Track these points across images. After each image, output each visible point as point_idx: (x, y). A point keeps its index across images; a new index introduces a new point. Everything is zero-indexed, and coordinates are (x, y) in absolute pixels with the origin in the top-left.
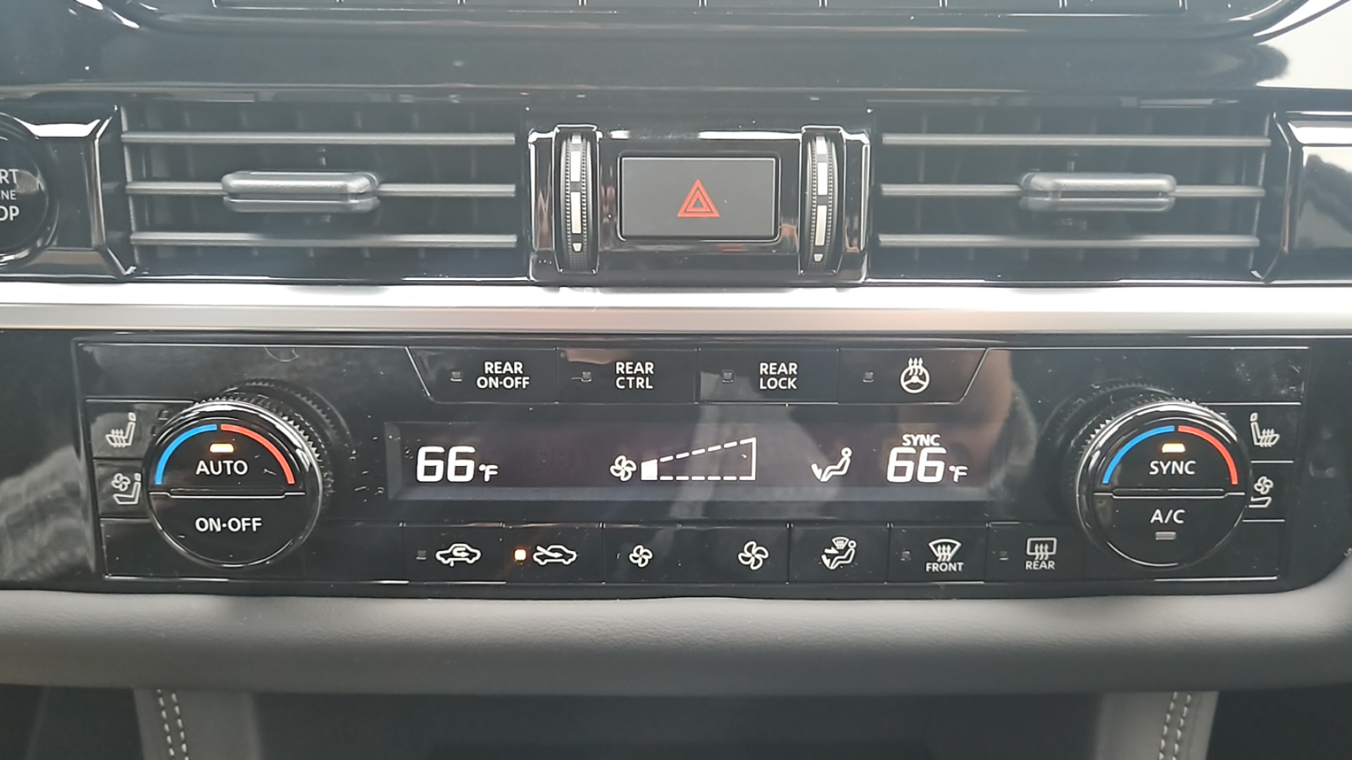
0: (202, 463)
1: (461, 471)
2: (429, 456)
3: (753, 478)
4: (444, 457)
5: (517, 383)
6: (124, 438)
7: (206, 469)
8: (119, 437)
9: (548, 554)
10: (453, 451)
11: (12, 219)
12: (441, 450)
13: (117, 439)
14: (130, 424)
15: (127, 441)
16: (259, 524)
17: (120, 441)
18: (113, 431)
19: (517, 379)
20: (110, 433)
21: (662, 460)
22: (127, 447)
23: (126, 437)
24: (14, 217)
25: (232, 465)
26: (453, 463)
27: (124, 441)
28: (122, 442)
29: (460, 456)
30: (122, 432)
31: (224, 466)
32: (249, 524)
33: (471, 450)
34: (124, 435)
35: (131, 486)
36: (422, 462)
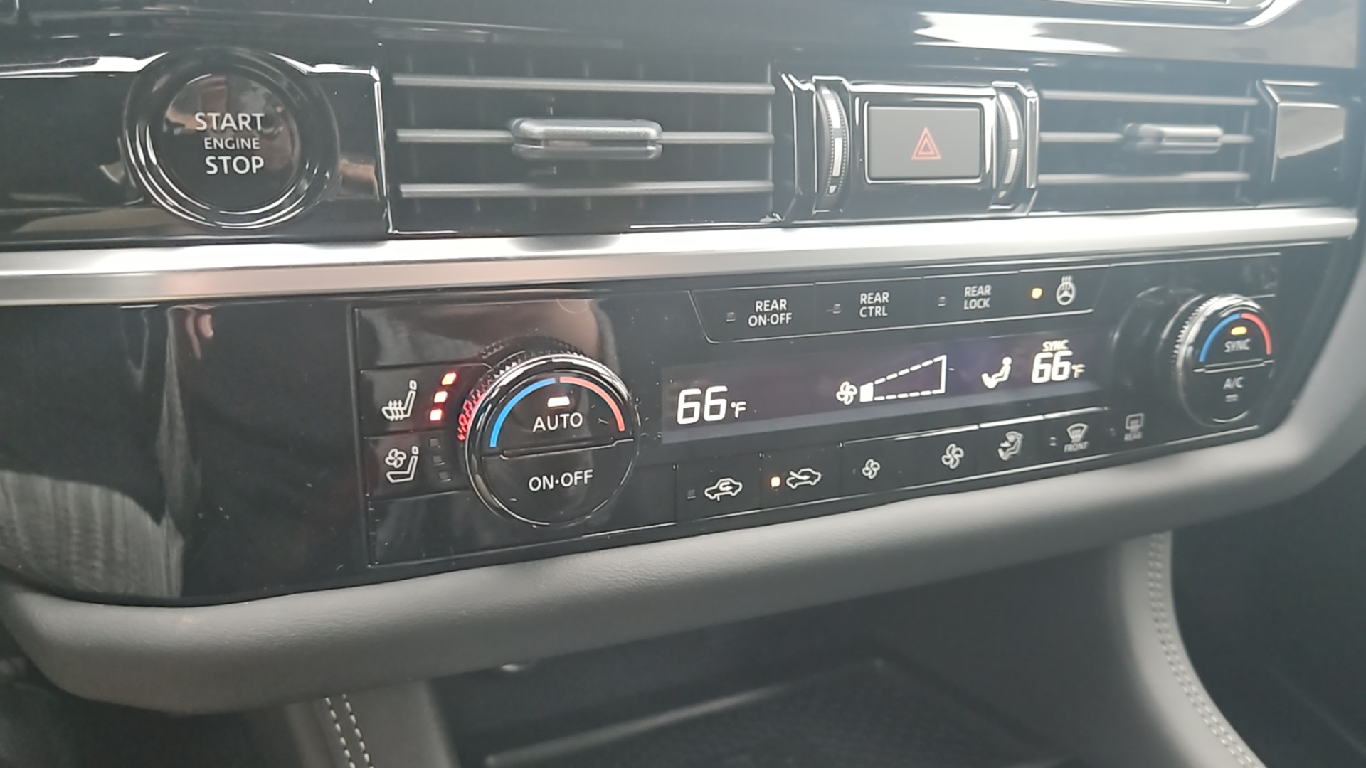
0: (539, 419)
1: (715, 410)
2: (688, 399)
3: (942, 390)
4: (700, 399)
5: (782, 319)
6: (402, 409)
7: (543, 426)
8: (396, 409)
9: (800, 477)
10: (710, 391)
11: (254, 171)
12: (697, 391)
13: (394, 411)
14: (410, 392)
15: (406, 412)
16: (591, 476)
17: (397, 413)
18: (390, 403)
19: (782, 315)
20: (387, 406)
21: (877, 382)
22: (405, 419)
23: (405, 408)
24: (257, 169)
25: (568, 419)
26: (709, 402)
27: (402, 413)
28: (400, 414)
29: (715, 396)
30: (400, 403)
31: (561, 420)
32: (581, 477)
33: (724, 389)
34: (403, 406)
35: (406, 462)
36: (682, 405)
